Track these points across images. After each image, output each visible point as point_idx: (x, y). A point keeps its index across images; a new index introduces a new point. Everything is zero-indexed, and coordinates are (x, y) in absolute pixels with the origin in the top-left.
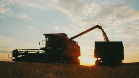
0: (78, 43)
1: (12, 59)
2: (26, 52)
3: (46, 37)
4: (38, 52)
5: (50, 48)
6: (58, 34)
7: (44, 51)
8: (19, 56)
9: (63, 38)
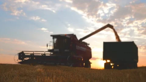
0: (89, 44)
1: (18, 62)
2: (32, 54)
3: (53, 38)
4: (44, 54)
5: (58, 50)
6: (66, 35)
7: (52, 53)
8: (25, 59)
9: (72, 39)
